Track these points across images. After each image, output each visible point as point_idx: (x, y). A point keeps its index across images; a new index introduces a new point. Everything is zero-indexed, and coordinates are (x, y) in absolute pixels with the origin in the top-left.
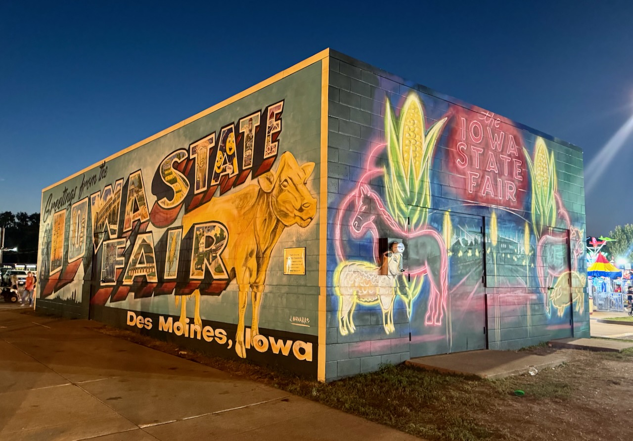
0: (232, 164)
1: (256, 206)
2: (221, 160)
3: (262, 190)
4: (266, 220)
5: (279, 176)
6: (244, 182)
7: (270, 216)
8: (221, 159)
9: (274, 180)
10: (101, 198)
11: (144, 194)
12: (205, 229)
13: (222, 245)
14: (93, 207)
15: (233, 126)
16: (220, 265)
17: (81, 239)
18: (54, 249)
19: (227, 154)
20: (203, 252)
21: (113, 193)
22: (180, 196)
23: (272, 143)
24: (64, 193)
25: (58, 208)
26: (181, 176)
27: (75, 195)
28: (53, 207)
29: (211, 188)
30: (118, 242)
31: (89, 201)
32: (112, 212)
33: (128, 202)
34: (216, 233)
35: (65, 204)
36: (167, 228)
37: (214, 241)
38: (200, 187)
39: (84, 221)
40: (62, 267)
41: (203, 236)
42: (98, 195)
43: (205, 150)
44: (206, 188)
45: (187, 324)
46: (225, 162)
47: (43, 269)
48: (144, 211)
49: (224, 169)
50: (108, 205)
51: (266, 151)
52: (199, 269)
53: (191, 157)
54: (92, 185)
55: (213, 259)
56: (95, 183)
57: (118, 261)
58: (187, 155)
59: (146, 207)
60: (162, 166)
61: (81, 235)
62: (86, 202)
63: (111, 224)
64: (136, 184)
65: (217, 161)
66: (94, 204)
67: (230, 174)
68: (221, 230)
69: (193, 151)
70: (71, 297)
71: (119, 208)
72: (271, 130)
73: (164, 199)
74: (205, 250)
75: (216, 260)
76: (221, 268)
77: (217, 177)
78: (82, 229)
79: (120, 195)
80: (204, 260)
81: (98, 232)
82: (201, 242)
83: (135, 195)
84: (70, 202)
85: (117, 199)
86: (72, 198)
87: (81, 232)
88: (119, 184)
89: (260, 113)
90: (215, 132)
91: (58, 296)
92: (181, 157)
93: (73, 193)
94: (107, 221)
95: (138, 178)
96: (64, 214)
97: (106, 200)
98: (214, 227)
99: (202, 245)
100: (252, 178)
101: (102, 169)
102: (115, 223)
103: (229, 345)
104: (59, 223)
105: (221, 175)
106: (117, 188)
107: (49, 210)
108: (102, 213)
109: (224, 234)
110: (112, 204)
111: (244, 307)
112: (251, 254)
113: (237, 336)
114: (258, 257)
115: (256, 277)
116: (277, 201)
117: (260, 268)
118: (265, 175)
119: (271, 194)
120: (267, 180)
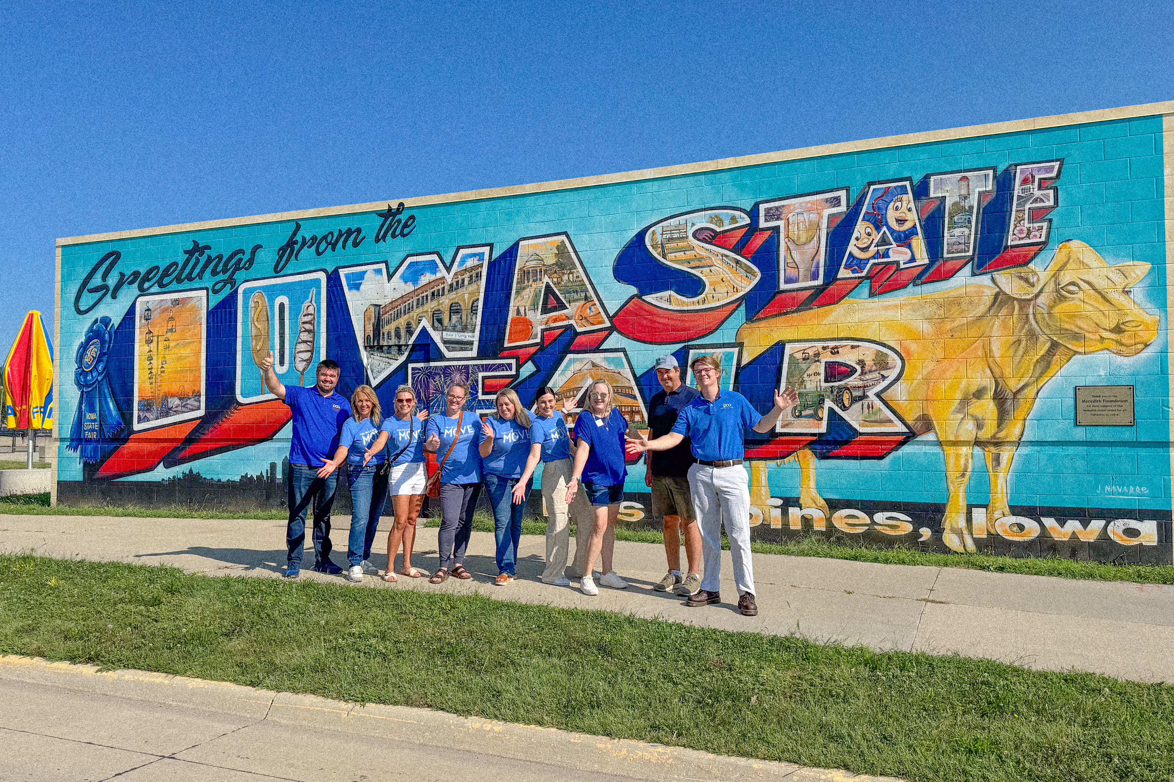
0: (909, 246)
1: (989, 318)
2: (871, 238)
3: (1005, 294)
4: (1019, 341)
5: (1055, 276)
6: (948, 279)
7: (1032, 335)
8: (869, 234)
9: (1038, 280)
10: (390, 276)
11: (583, 280)
12: (821, 350)
13: (884, 377)
14: (354, 291)
15: (907, 183)
16: (880, 409)
17: (300, 355)
18: (151, 373)
19: (889, 228)
20: (819, 389)
21: (448, 269)
22: (725, 290)
23: (1029, 223)
24: (190, 253)
25: (156, 285)
26: (727, 256)
27: (251, 261)
28: (131, 283)
29: (838, 282)
30: (482, 365)
31: (333, 279)
32: (447, 308)
33: (517, 292)
34: (861, 358)
35: (201, 278)
36: (681, 345)
37: (854, 371)
38: (800, 279)
39: (309, 318)
40: (201, 413)
41: (816, 361)
42: (375, 270)
43: (813, 217)
44: (820, 282)
45: (776, 507)
46: (884, 241)
47: (93, 416)
48: (589, 311)
49: (881, 253)
50: (429, 293)
51: (1014, 234)
52: (806, 416)
53: (762, 224)
54: (344, 247)
55: (854, 400)
56: (356, 244)
57: (487, 400)
58: (748, 221)
59: (595, 304)
60: (654, 233)
61: (302, 347)
62: (318, 281)
63: (445, 330)
64: (550, 260)
65: (857, 239)
66: (356, 287)
67: (901, 262)
68: (878, 353)
69: (770, 215)
70: (264, 474)
71: (478, 299)
72: (1026, 202)
73: (666, 294)
74: (824, 385)
75: (866, 402)
76: (882, 417)
77: (856, 264)
78: (302, 334)
79: (479, 276)
80: (821, 401)
81: (385, 343)
82: (810, 372)
83: (546, 279)
84: (225, 277)
85: (466, 282)
86: (237, 268)
87: (300, 341)
88: (474, 255)
89: (991, 172)
90: (848, 189)
91: (187, 472)
92: (726, 222)
93: (242, 257)
94: (425, 323)
95: (558, 248)
96: (195, 300)
97: (415, 281)
98: (853, 347)
99: (813, 378)
100: (974, 274)
101: (391, 218)
102: (464, 329)
103: (921, 536)
104: (172, 319)
105: (872, 262)
106: (463, 261)
107: (105, 287)
108: (402, 306)
109: (890, 361)
110: (445, 290)
111: (963, 475)
112: (979, 394)
113: (945, 521)
114: (999, 398)
115: (994, 430)
116: (1049, 313)
117: (1008, 414)
118: (1013, 271)
119: (1033, 302)
120: (1017, 280)
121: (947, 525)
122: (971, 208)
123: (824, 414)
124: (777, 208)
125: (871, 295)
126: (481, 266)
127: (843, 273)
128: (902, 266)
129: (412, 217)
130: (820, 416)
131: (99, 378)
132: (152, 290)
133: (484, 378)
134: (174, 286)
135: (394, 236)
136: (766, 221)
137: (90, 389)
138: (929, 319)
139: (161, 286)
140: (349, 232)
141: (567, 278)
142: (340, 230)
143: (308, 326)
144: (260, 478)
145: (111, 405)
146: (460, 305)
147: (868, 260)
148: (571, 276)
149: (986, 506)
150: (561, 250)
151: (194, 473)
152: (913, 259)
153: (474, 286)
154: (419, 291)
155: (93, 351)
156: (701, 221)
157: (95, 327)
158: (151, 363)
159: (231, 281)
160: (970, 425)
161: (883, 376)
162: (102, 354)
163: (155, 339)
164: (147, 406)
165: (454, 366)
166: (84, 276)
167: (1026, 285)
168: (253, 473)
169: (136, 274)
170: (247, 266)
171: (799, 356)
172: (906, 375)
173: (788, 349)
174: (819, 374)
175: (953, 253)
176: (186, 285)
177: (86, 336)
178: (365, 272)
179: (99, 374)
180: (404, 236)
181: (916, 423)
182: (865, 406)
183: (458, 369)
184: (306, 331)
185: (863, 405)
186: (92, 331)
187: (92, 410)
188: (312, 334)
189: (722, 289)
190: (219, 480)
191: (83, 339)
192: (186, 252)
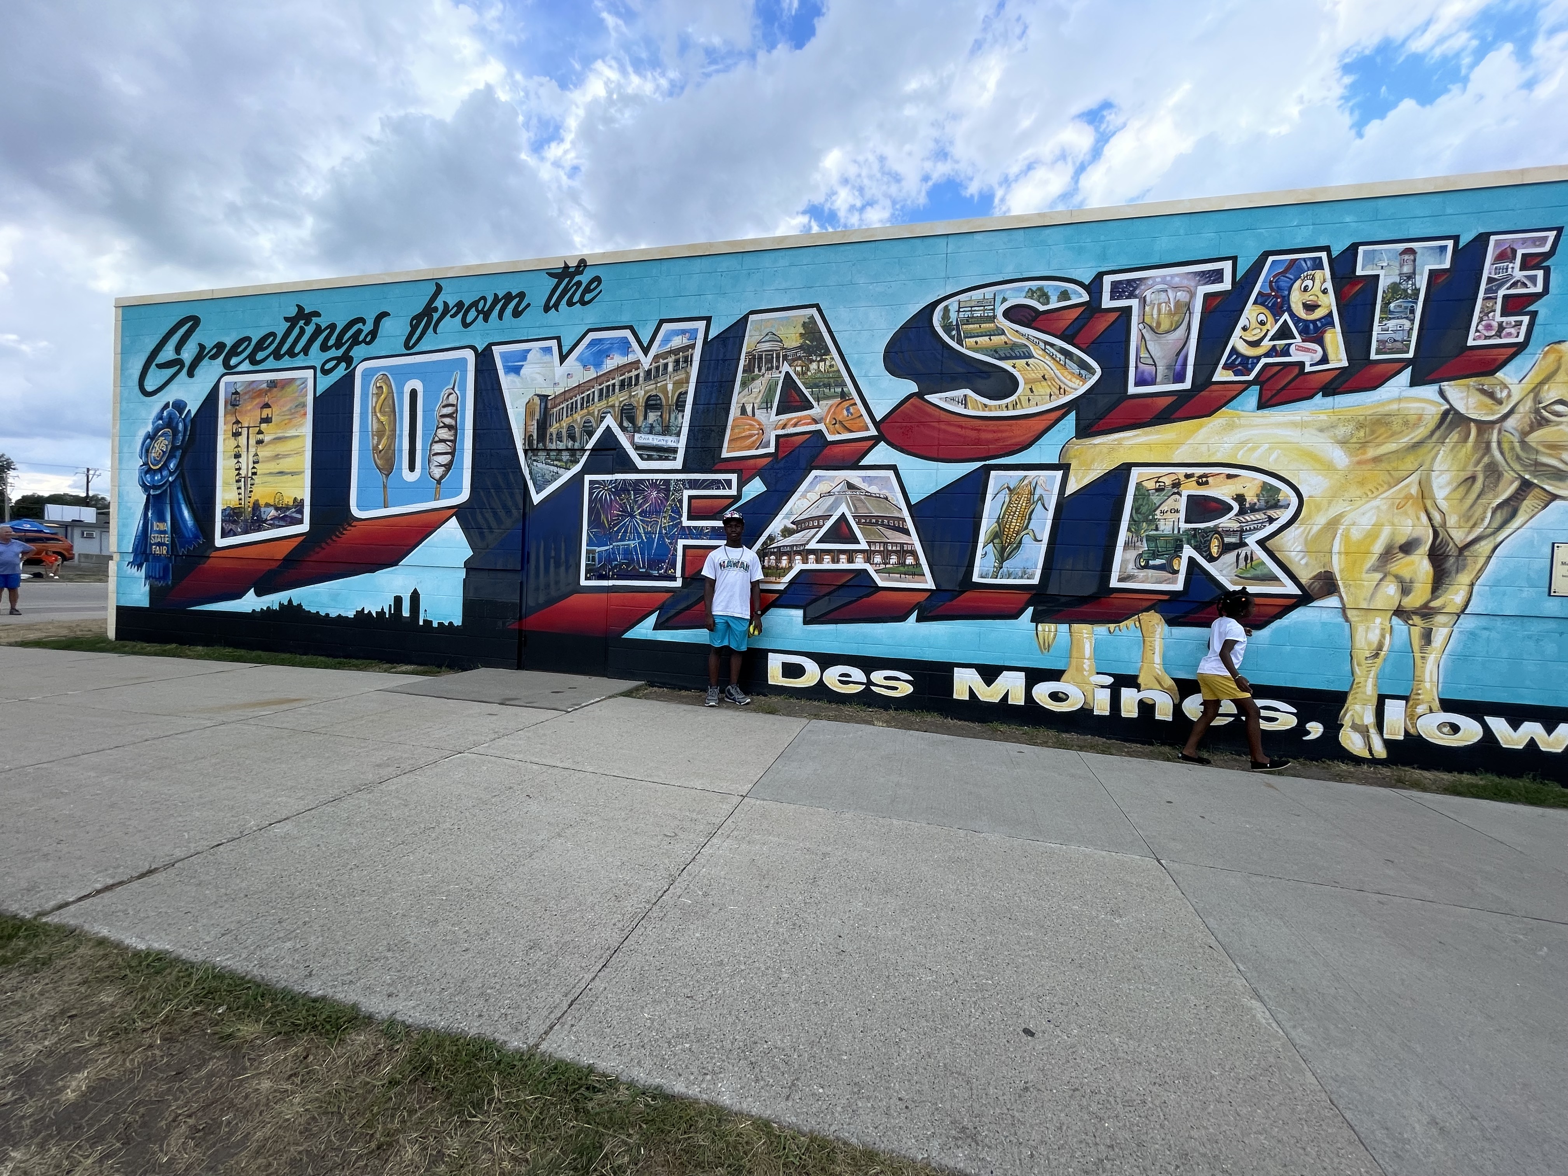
0: (1320, 342)
1: (1430, 446)
2: (1265, 328)
3: (1457, 412)
4: (1473, 478)
5: (1536, 390)
6: (1374, 388)
7: (1493, 472)
8: (1262, 323)
9: (1509, 395)
10: (563, 358)
11: (839, 371)
12: (1182, 478)
13: (1271, 520)
14: (512, 377)
15: (1324, 255)
16: (1263, 563)
17: (436, 458)
18: (239, 474)
19: (1292, 315)
20: (1176, 532)
21: (646, 351)
22: (1048, 391)
23: (1503, 315)
24: (292, 321)
25: (247, 361)
26: (1052, 345)
27: (374, 334)
28: (213, 357)
29: (1214, 387)
30: (690, 481)
31: (485, 359)
32: (642, 402)
33: (744, 384)
34: (1241, 491)
35: (306, 354)
36: (978, 464)
37: (1230, 508)
38: (1158, 380)
39: (449, 410)
40: (305, 527)
41: (1174, 493)
42: (541, 349)
43: (1182, 296)
44: (1187, 385)
45: (1103, 687)
46: (1284, 333)
47: (162, 526)
48: (845, 413)
49: (1278, 349)
50: (616, 381)
51: (1477, 331)
52: (1155, 567)
53: (1107, 302)
54: (500, 317)
55: (1226, 548)
56: (517, 314)
57: (695, 528)
58: (1086, 297)
59: (855, 404)
60: (946, 310)
61: (438, 448)
62: (464, 361)
63: (639, 432)
64: (792, 339)
65: (1245, 329)
66: (516, 370)
67: (1307, 364)
68: (1265, 486)
69: (1118, 291)
70: (386, 610)
71: (686, 393)
72: (1500, 286)
73: (959, 393)
74: (1184, 526)
75: (1243, 551)
76: (1265, 571)
77: (1241, 364)
78: (440, 431)
79: (688, 360)
80: (1179, 548)
81: (553, 447)
82: (1164, 507)
83: (786, 367)
84: (340, 353)
85: (670, 368)
86: (355, 341)
87: (437, 439)
88: (683, 332)
89: (1450, 244)
90: (1234, 259)
91: (286, 603)
92: (1054, 298)
93: (362, 327)
94: (610, 421)
95: (804, 325)
96: (298, 382)
97: (598, 365)
98: (1229, 476)
99: (1168, 515)
100: (1414, 383)
101: (567, 280)
102: (666, 431)
103: (1308, 733)
104: (267, 406)
105: (1264, 361)
106: (667, 340)
107: (179, 362)
108: (579, 398)
109: (1281, 497)
110: (641, 379)
111: (1377, 655)
112: (1408, 548)
113: (1345, 714)
114: (1437, 556)
115: (1427, 595)
116: (1523, 443)
117: (1447, 577)
118: (1472, 381)
119: (1498, 426)
120: (1478, 393)
121: (1347, 721)
122: (1417, 291)
123: (1182, 566)
124: (1129, 282)
125: (1261, 406)
126: (693, 346)
127: (1221, 375)
128: (1308, 369)
129: (597, 279)
130: (1176, 568)
131: (170, 479)
132: (241, 368)
133: (690, 498)
134: (271, 363)
135: (570, 303)
136: (1112, 298)
137: (158, 492)
138: (1343, 443)
139: (253, 362)
140: (509, 297)
141: (816, 367)
142: (495, 294)
143: (448, 421)
144: (381, 614)
145: (186, 513)
146: (660, 399)
147: (1258, 358)
148: (822, 364)
149: (1406, 698)
150: (810, 329)
151: (295, 604)
152: (1324, 360)
153: (681, 375)
154: (602, 378)
155: (162, 445)
156: (1016, 297)
157: (165, 413)
158: (238, 462)
159: (347, 359)
160: (1391, 589)
161: (1269, 517)
162: (174, 449)
163: (245, 432)
164: (233, 516)
165: (648, 480)
166: (152, 347)
167: (1489, 401)
168: (373, 608)
169: (220, 346)
170: (368, 340)
171: (1150, 485)
172: (1303, 519)
173: (1136, 475)
174: (1177, 511)
175: (1385, 353)
176: (286, 362)
177: (153, 423)
178: (528, 351)
179: (171, 474)
180: (583, 303)
181: (1313, 583)
182: (1242, 556)
183: (654, 484)
184: (445, 426)
185: (1238, 556)
186: (161, 418)
187: (161, 519)
188: (452, 432)
189: (1042, 389)
190: (327, 615)
191: (150, 428)
192: (287, 319)
